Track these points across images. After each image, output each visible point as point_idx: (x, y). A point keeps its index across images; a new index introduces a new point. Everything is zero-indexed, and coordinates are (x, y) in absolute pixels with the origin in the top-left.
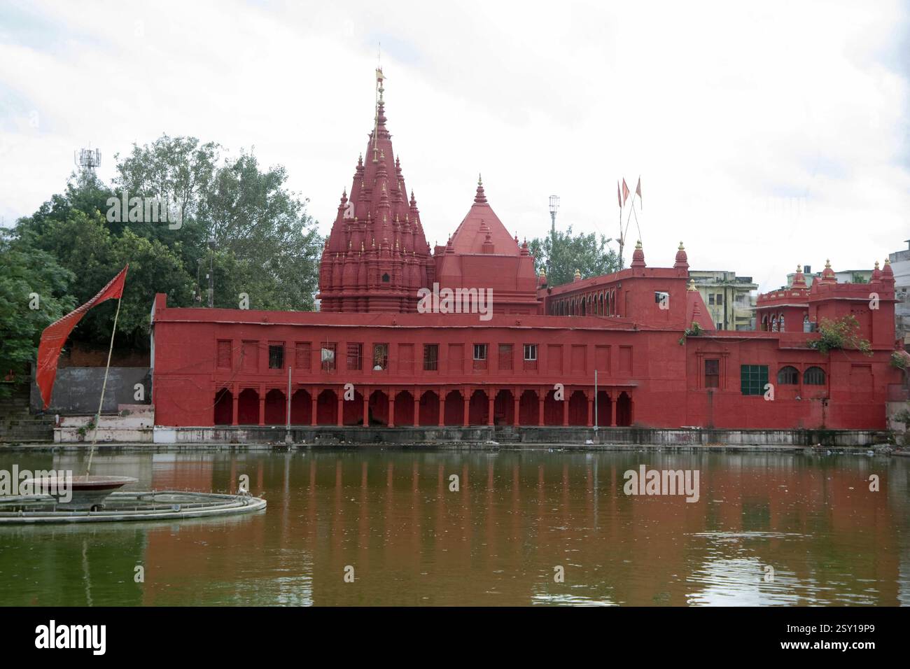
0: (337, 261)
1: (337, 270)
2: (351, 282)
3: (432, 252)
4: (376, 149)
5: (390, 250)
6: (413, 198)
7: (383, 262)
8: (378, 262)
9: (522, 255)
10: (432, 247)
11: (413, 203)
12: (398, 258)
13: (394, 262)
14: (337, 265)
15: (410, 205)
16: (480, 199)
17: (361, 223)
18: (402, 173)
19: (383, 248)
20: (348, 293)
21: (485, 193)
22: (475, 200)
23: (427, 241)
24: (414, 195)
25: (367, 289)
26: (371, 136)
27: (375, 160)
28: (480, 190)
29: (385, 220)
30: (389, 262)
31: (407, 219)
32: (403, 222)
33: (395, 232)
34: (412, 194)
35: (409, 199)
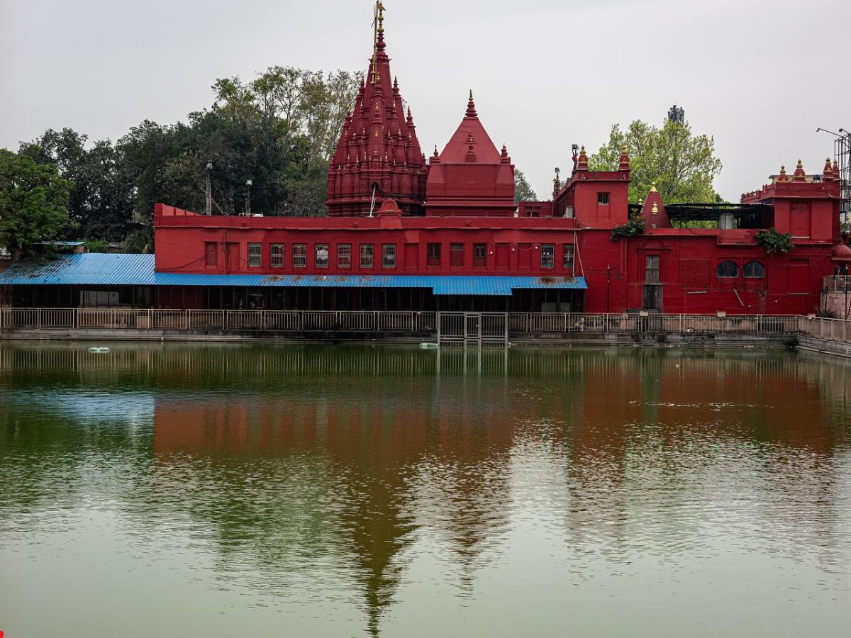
0: (339, 173)
1: (338, 180)
2: (347, 191)
3: (427, 163)
4: (373, 72)
5: (379, 162)
6: (409, 114)
7: (373, 172)
8: (368, 172)
9: (502, 163)
10: (427, 158)
11: (410, 119)
12: (386, 168)
13: (383, 172)
14: (339, 176)
15: (406, 121)
16: (471, 112)
17: (359, 138)
18: (400, 93)
19: (374, 160)
20: (347, 201)
21: (476, 108)
22: (466, 115)
23: (422, 152)
24: (411, 112)
25: (360, 197)
26: (372, 61)
27: (373, 82)
28: (471, 105)
29: (376, 135)
30: (378, 172)
31: (400, 133)
32: (395, 136)
33: (387, 145)
34: (409, 111)
35: (406, 116)
